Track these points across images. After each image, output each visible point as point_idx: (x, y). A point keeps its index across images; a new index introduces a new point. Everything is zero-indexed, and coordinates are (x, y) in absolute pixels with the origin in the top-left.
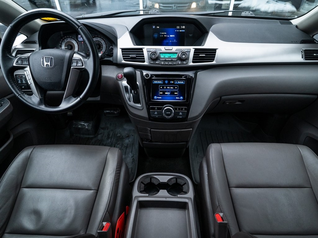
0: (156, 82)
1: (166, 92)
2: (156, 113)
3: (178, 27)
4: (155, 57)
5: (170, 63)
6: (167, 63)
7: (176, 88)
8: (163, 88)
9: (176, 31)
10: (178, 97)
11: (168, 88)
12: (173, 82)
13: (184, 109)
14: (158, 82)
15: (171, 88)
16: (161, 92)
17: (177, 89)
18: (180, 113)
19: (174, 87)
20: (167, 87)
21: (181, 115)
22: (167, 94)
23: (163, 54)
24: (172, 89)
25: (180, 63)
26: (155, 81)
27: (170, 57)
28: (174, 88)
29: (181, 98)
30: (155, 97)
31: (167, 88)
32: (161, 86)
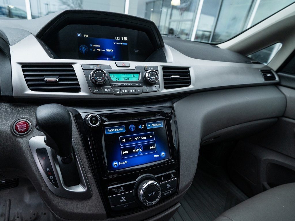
0: (112, 130)
1: (134, 148)
2: (123, 199)
3: (117, 38)
4: (102, 79)
5: (131, 91)
6: (126, 91)
7: (151, 136)
8: (127, 140)
9: (115, 43)
10: (156, 154)
11: (137, 139)
12: (143, 126)
13: (172, 176)
14: (116, 130)
15: (143, 138)
16: (124, 150)
17: (152, 138)
18: (168, 185)
19: (147, 136)
20: (134, 138)
21: (169, 189)
22: (137, 153)
23: (115, 75)
24: (144, 140)
25: (147, 90)
26: (110, 129)
27: (128, 79)
28: (148, 138)
29: (163, 154)
30: (115, 164)
31: (134, 140)
32: (122, 139)
